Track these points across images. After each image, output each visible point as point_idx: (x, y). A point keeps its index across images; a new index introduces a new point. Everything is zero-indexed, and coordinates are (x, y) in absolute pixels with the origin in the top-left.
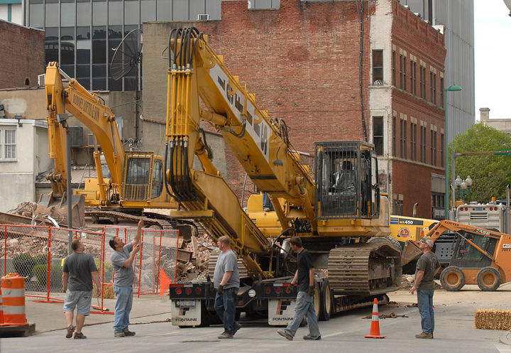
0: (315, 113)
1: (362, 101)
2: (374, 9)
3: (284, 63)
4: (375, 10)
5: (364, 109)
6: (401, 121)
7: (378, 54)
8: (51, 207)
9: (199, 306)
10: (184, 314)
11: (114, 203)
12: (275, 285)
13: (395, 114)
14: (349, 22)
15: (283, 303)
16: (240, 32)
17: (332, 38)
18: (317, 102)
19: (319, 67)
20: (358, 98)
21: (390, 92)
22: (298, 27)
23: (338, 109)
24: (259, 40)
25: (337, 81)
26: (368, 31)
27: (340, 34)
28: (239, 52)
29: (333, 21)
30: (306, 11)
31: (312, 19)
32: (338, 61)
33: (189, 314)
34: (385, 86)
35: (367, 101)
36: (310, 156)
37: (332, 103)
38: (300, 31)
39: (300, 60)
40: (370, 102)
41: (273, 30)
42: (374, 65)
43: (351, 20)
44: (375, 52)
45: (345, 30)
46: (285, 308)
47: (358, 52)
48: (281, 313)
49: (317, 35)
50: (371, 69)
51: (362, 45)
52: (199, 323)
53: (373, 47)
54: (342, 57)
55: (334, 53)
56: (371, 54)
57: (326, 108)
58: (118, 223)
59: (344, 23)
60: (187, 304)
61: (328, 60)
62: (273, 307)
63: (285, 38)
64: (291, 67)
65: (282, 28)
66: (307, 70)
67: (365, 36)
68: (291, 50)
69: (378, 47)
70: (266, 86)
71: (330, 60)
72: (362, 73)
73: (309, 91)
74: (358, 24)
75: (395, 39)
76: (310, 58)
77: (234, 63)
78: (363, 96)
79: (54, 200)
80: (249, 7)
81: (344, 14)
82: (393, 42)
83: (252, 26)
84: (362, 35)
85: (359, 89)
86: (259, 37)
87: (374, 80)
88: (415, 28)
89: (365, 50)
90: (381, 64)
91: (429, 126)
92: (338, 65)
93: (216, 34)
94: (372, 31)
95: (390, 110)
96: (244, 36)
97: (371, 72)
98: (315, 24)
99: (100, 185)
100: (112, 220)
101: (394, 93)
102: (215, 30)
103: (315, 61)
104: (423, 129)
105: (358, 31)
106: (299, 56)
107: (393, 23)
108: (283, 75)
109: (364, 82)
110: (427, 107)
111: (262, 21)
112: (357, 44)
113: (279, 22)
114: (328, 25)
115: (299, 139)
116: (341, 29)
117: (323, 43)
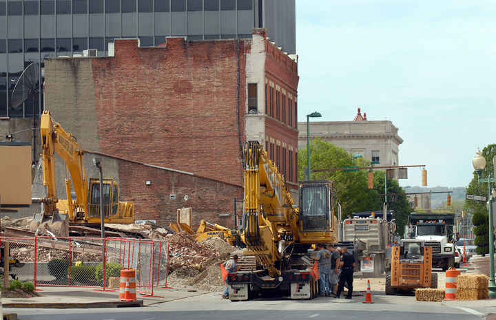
0: (198, 139)
1: (239, 128)
2: (249, 47)
3: (171, 95)
4: (250, 49)
5: (241, 134)
6: (271, 144)
7: (253, 87)
8: (45, 223)
9: (246, 287)
10: (237, 292)
11: (79, 219)
12: (295, 274)
13: (267, 140)
14: (227, 59)
15: (300, 285)
16: (132, 67)
17: (212, 73)
18: (200, 129)
19: (202, 99)
20: (236, 126)
21: (263, 120)
22: (182, 63)
23: (218, 135)
24: (148, 75)
25: (217, 110)
26: (244, 67)
27: (220, 69)
28: (130, 85)
29: (213, 58)
30: (190, 49)
31: (195, 56)
32: (218, 93)
33: (240, 293)
34: (259, 114)
35: (243, 128)
36: (194, 176)
37: (213, 130)
38: (184, 67)
39: (184, 92)
40: (246, 129)
41: (161, 66)
42: (249, 97)
43: (229, 57)
44: (250, 85)
45: (224, 66)
46: (301, 288)
47: (235, 85)
48: (299, 291)
49: (199, 70)
50: (247, 100)
51: (239, 79)
52: (247, 298)
53: (248, 81)
54: (221, 89)
55: (214, 86)
56: (247, 87)
57: (207, 134)
58: (84, 235)
59: (223, 60)
60: (239, 286)
61: (210, 92)
62: (294, 287)
63: (171, 73)
64: (176, 99)
65: (168, 64)
66: (191, 102)
67: (241, 71)
68: (177, 84)
69: (253, 81)
70: (154, 115)
71: (211, 92)
72: (240, 104)
73: (193, 119)
74: (235, 61)
75: (268, 74)
76: (193, 90)
77: (125, 94)
78: (240, 123)
79: (46, 218)
80: (139, 45)
81: (223, 52)
82: (266, 76)
83: (143, 62)
84: (239, 70)
85: (236, 117)
86: (148, 72)
87: (249, 110)
88: (278, 61)
89: (241, 84)
90: (256, 96)
91: (288, 147)
92: (217, 96)
93: (110, 69)
94: (247, 67)
95: (263, 136)
96: (135, 70)
97: (247, 102)
98: (198, 61)
99: (69, 205)
100: (80, 233)
101: (267, 121)
102: (109, 65)
103: (198, 93)
104: (284, 150)
105: (236, 68)
106: (183, 88)
107: (266, 60)
108: (169, 105)
109: (241, 111)
110: (287, 130)
111: (151, 57)
112: (235, 78)
113: (166, 59)
114: (209, 61)
115: (184, 161)
116: (221, 65)
117: (205, 77)
